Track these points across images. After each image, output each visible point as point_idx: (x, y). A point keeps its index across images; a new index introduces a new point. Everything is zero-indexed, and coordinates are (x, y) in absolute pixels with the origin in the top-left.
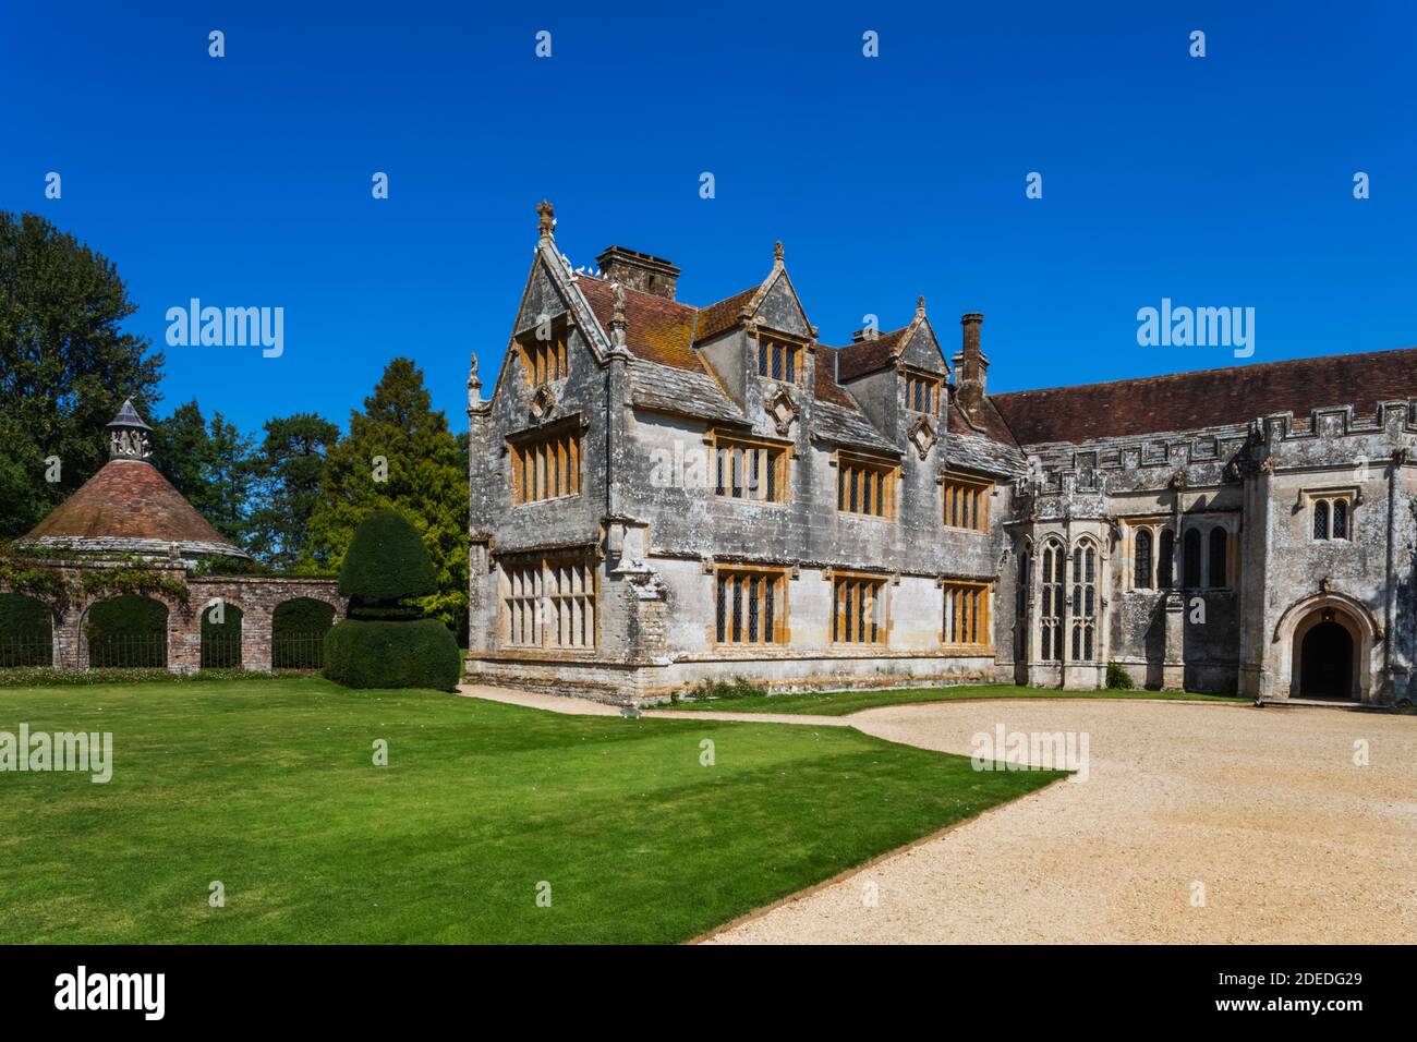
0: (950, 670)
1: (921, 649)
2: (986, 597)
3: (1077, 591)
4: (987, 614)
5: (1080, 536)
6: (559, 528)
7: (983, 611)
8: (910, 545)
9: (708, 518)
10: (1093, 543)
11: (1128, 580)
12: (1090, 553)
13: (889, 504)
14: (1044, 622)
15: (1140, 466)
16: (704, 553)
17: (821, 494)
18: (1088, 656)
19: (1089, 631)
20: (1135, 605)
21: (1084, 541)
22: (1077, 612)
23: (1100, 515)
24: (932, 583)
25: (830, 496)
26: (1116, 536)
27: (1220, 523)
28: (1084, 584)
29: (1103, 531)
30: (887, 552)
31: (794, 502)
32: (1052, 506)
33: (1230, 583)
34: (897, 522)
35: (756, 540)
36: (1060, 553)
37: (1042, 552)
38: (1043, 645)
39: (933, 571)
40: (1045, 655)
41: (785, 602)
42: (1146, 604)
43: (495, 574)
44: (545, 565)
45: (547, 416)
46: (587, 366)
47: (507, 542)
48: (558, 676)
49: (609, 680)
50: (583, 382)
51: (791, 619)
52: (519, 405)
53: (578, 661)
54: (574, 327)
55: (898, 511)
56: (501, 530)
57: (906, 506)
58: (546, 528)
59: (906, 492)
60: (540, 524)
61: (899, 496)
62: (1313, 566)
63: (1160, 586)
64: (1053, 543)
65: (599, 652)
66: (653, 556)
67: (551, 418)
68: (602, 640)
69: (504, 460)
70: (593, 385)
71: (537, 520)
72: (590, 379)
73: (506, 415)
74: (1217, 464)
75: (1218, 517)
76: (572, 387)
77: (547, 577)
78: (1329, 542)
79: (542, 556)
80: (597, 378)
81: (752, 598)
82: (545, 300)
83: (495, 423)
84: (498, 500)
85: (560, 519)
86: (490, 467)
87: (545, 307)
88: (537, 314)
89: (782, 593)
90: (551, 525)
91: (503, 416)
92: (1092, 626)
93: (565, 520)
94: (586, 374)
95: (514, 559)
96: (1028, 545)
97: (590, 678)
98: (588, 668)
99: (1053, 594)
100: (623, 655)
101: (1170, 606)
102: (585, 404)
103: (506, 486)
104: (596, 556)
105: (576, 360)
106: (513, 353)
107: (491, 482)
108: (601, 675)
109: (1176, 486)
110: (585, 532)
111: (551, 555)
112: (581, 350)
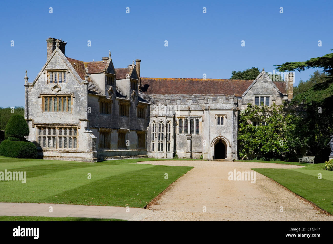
0: (138, 154)
2: (145, 135)
3: (167, 134)
5: (168, 121)
7: (144, 139)
8: (132, 123)
9: (98, 119)
10: (170, 123)
11: (178, 132)
12: (169, 125)
13: (127, 113)
14: (159, 142)
15: (181, 104)
16: (98, 127)
18: (169, 150)
20: (179, 138)
22: (167, 140)
23: (172, 116)
24: (135, 132)
25: (118, 112)
26: (175, 121)
29: (172, 120)
30: (128, 125)
31: (112, 114)
34: (129, 117)
35: (106, 123)
36: (163, 124)
37: (158, 124)
38: (159, 148)
39: (135, 129)
40: (159, 150)
41: (110, 138)
42: (182, 138)
43: (34, 129)
44: (56, 128)
45: (58, 92)
46: (74, 83)
47: (39, 121)
48: (62, 156)
49: (82, 156)
50: (72, 86)
51: (111, 142)
52: (46, 87)
53: (71, 152)
54: (69, 73)
55: (129, 115)
56: (37, 118)
57: (131, 113)
58: (57, 119)
59: (131, 110)
60: (54, 118)
61: (130, 111)
62: (218, 131)
63: (185, 133)
64: (161, 122)
65: (78, 150)
66: (91, 128)
67: (60, 93)
68: (79, 147)
69: (38, 100)
70: (77, 88)
71: (53, 117)
72: (75, 86)
73: (39, 88)
74: (197, 105)
75: (198, 118)
76: (68, 87)
77: (57, 131)
78: (221, 125)
79: (55, 126)
80: (78, 86)
81: (105, 137)
82: (58, 63)
83: (34, 90)
84: (35, 110)
85: (63, 118)
86: (32, 101)
87: (58, 65)
88: (54, 66)
89: (110, 136)
90: (59, 119)
91: (38, 88)
92: (170, 143)
93: (65, 118)
94: (74, 85)
95: (43, 126)
96: (155, 122)
97: (75, 156)
98: (75, 154)
99: (161, 135)
100: (87, 150)
101: (188, 138)
102: (73, 92)
103: (39, 107)
104: (77, 128)
105: (70, 81)
106: (44, 73)
107: (32, 105)
108: (79, 155)
109: (189, 110)
110: (73, 122)
111: (59, 126)
112: (72, 79)
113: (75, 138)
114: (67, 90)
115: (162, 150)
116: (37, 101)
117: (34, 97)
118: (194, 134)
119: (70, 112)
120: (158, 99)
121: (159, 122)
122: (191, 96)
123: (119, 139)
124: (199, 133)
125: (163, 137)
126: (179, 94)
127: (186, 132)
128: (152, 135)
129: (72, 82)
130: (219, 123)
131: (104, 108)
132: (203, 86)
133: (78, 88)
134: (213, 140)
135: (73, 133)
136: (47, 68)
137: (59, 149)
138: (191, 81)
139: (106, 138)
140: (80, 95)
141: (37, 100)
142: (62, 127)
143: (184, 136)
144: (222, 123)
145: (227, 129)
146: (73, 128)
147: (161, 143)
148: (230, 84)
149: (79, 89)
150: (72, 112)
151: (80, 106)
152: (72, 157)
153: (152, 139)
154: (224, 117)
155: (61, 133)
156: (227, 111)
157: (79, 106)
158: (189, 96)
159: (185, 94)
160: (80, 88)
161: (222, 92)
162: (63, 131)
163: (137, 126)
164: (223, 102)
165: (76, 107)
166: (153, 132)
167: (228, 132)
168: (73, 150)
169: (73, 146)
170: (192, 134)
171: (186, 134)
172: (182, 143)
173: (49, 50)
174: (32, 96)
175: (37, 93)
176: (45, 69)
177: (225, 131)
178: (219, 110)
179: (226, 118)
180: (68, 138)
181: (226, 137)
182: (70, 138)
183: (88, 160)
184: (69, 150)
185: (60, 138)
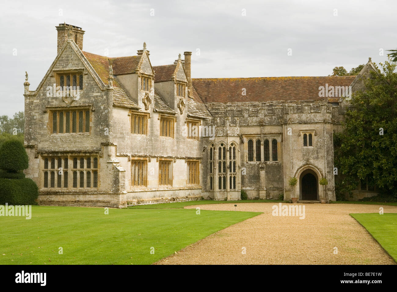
0: (189, 195)
1: (182, 186)
2: (198, 165)
3: (230, 163)
4: (199, 172)
5: (231, 143)
6: (77, 145)
7: (197, 171)
8: (178, 148)
9: (129, 142)
10: (235, 145)
11: (246, 159)
12: (234, 149)
13: (172, 132)
14: (219, 175)
15: (249, 116)
16: (129, 154)
17: (156, 131)
18: (235, 187)
19: (234, 178)
20: (248, 168)
21: (232, 144)
22: (231, 171)
23: (237, 134)
24: (183, 161)
25: (158, 131)
26: (242, 142)
27: (276, 138)
28: (232, 160)
29: (238, 140)
30: (173, 150)
31: (149, 134)
32: (221, 131)
33: (279, 159)
34: (175, 139)
35: (140, 148)
36: (224, 148)
37: (218, 148)
38: (219, 184)
39: (184, 156)
40: (220, 188)
41: (147, 170)
42: (252, 167)
43: (38, 160)
44: (69, 158)
45: (71, 103)
46: (94, 89)
47: (45, 148)
48: (77, 199)
49: (105, 199)
50: (91, 94)
51: (148, 177)
53: (90, 193)
54: (87, 74)
55: (175, 135)
56: (42, 143)
57: (177, 133)
58: (70, 144)
59: (177, 127)
60: (66, 143)
61: (175, 129)
62: (304, 155)
63: (257, 160)
64: (222, 145)
65: (99, 190)
66: (117, 156)
67: (73, 105)
68: (101, 186)
69: (44, 116)
70: (97, 96)
71: (65, 141)
72: (95, 94)
73: (45, 99)
74: (273, 117)
75: (275, 136)
76: (85, 95)
77: (71, 163)
78: (308, 147)
79: (67, 155)
80: (99, 94)
81: (139, 170)
82: (70, 61)
83: (38, 101)
84: (40, 131)
85: (79, 142)
86: (35, 118)
87: (71, 64)
88: (66, 65)
89: (146, 168)
90: (73, 144)
91: (43, 99)
92: (236, 176)
93: (81, 142)
94: (93, 92)
95: (50, 155)
96: (213, 145)
97: (95, 199)
98: (95, 196)
99: (222, 164)
100: (112, 190)
101: (261, 168)
102: (92, 102)
103: (45, 127)
104: (98, 156)
105: (87, 86)
106: (51, 76)
107: (35, 124)
108: (101, 198)
109: (261, 124)
110: (92, 147)
111: (73, 155)
112: (90, 83)
113: (95, 172)
114: (83, 100)
115: (225, 188)
116: (42, 118)
117: (38, 113)
118: (270, 162)
119: (88, 133)
120: (217, 109)
121: (219, 145)
122: (265, 104)
123: (160, 172)
124: (277, 160)
125: (224, 167)
126: (247, 101)
127: (259, 159)
128: (210, 165)
129: (91, 88)
130: (305, 144)
131: (137, 126)
133: (99, 96)
134: (298, 170)
135: (92, 165)
136: (56, 68)
137: (73, 189)
138: (264, 80)
139: (141, 171)
140: (102, 107)
141: (41, 116)
142: (77, 156)
143: (255, 165)
144: (311, 144)
145: (317, 153)
146: (93, 156)
147: (222, 176)
149: (100, 98)
150: (90, 133)
151: (102, 123)
152: (91, 201)
153: (210, 171)
154: (313, 134)
155: (75, 166)
156: (317, 125)
157: (100, 123)
158: (262, 104)
159: (256, 101)
160: (102, 97)
161: (309, 97)
162: (79, 162)
163: (187, 151)
164: (309, 112)
165: (96, 126)
166: (211, 159)
167: (319, 157)
168: (92, 191)
169: (92, 184)
170: (268, 162)
171: (258, 162)
172: (253, 176)
173: (60, 42)
174: (35, 111)
175: (42, 106)
176: (53, 70)
177: (316, 155)
178: (305, 123)
179: (315, 135)
180: (85, 173)
181: (316, 165)
182: (88, 173)
183: (114, 205)
184: (87, 190)
185: (75, 173)
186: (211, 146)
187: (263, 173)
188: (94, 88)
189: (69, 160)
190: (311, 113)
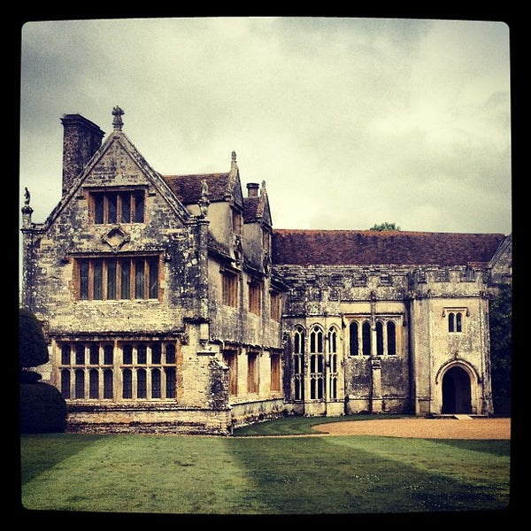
0: (274, 408)
1: (266, 395)
2: (279, 362)
3: (330, 357)
4: (279, 372)
5: (330, 326)
6: (134, 321)
8: (264, 332)
9: (220, 318)
10: (336, 330)
11: (347, 351)
12: (334, 335)
13: (258, 306)
14: (312, 376)
16: (222, 340)
17: (245, 302)
18: (335, 396)
19: (335, 380)
21: (331, 329)
22: (330, 370)
23: (338, 313)
24: (268, 354)
25: (247, 303)
26: (343, 326)
27: (393, 320)
29: (339, 322)
30: (259, 336)
31: (239, 307)
32: (316, 307)
34: (261, 317)
35: (231, 331)
36: (320, 335)
37: (310, 334)
38: (311, 390)
39: (269, 347)
40: (313, 397)
41: (237, 368)
42: (358, 365)
44: (116, 345)
45: (121, 246)
47: (66, 327)
48: (135, 419)
49: (195, 420)
50: (163, 231)
52: (85, 233)
53: (161, 409)
54: (154, 195)
55: (261, 311)
56: (57, 317)
57: (263, 307)
58: (119, 321)
59: (263, 298)
60: (110, 317)
61: (261, 301)
62: (450, 346)
63: (364, 354)
64: (316, 329)
65: (181, 403)
66: (211, 342)
67: (125, 248)
68: (183, 395)
69: (62, 268)
70: (175, 235)
71: (108, 314)
72: (170, 231)
73: (66, 237)
74: (391, 288)
75: (392, 317)
76: (151, 232)
77: (118, 353)
78: (456, 333)
79: (113, 339)
80: (179, 231)
82: (119, 170)
83: (51, 241)
84: (54, 297)
85: (136, 316)
86: (43, 272)
87: (120, 175)
88: (109, 177)
89: (236, 363)
90: (125, 319)
91: (62, 238)
92: (337, 378)
94: (167, 227)
95: (77, 339)
96: (300, 330)
97: (172, 420)
98: (172, 414)
99: (316, 359)
100: (207, 403)
101: (374, 365)
102: (166, 245)
103: (65, 288)
104: (178, 342)
105: (155, 216)
106: (78, 198)
107: (44, 283)
108: (185, 417)
109: (373, 299)
110: (165, 326)
111: (125, 339)
112: (161, 211)
113: (171, 372)
114: (146, 241)
115: (320, 396)
116: (59, 271)
117: (50, 262)
118: (385, 356)
119: (155, 301)
120: (294, 275)
121: (311, 329)
122: (367, 269)
123: (248, 372)
124: (395, 353)
125: (320, 364)
126: (339, 265)
128: (294, 360)
129: (161, 220)
130: (451, 329)
132: (388, 246)
133: (180, 235)
134: (441, 368)
135: (163, 357)
136: (88, 183)
137: (125, 402)
138: (359, 235)
140: (186, 255)
141: (57, 269)
142: (133, 342)
143: (362, 361)
144: (459, 329)
145: (470, 343)
146: (166, 342)
147: (317, 378)
148: (445, 243)
149: (181, 239)
150: (160, 301)
151: (185, 283)
152: (166, 422)
153: (294, 370)
154: (464, 314)
155: (127, 358)
156: (470, 301)
157: (182, 282)
159: (352, 263)
160: (185, 235)
161: (432, 260)
162: (135, 352)
163: (270, 338)
164: (458, 280)
165: (174, 288)
166: (297, 351)
167: (473, 348)
168: (165, 405)
169: (164, 391)
170: (382, 357)
171: (367, 357)
173: (69, 146)
174: (43, 260)
175: (59, 250)
176: (83, 185)
177: (467, 346)
178: (452, 297)
179: (467, 315)
180: (149, 371)
181: (469, 360)
182: (156, 372)
183: (214, 430)
184: (154, 403)
185: (127, 373)
186: (297, 331)
187: (377, 373)
188: (168, 220)
189: (115, 348)
190: (461, 281)
